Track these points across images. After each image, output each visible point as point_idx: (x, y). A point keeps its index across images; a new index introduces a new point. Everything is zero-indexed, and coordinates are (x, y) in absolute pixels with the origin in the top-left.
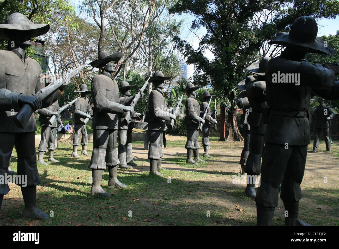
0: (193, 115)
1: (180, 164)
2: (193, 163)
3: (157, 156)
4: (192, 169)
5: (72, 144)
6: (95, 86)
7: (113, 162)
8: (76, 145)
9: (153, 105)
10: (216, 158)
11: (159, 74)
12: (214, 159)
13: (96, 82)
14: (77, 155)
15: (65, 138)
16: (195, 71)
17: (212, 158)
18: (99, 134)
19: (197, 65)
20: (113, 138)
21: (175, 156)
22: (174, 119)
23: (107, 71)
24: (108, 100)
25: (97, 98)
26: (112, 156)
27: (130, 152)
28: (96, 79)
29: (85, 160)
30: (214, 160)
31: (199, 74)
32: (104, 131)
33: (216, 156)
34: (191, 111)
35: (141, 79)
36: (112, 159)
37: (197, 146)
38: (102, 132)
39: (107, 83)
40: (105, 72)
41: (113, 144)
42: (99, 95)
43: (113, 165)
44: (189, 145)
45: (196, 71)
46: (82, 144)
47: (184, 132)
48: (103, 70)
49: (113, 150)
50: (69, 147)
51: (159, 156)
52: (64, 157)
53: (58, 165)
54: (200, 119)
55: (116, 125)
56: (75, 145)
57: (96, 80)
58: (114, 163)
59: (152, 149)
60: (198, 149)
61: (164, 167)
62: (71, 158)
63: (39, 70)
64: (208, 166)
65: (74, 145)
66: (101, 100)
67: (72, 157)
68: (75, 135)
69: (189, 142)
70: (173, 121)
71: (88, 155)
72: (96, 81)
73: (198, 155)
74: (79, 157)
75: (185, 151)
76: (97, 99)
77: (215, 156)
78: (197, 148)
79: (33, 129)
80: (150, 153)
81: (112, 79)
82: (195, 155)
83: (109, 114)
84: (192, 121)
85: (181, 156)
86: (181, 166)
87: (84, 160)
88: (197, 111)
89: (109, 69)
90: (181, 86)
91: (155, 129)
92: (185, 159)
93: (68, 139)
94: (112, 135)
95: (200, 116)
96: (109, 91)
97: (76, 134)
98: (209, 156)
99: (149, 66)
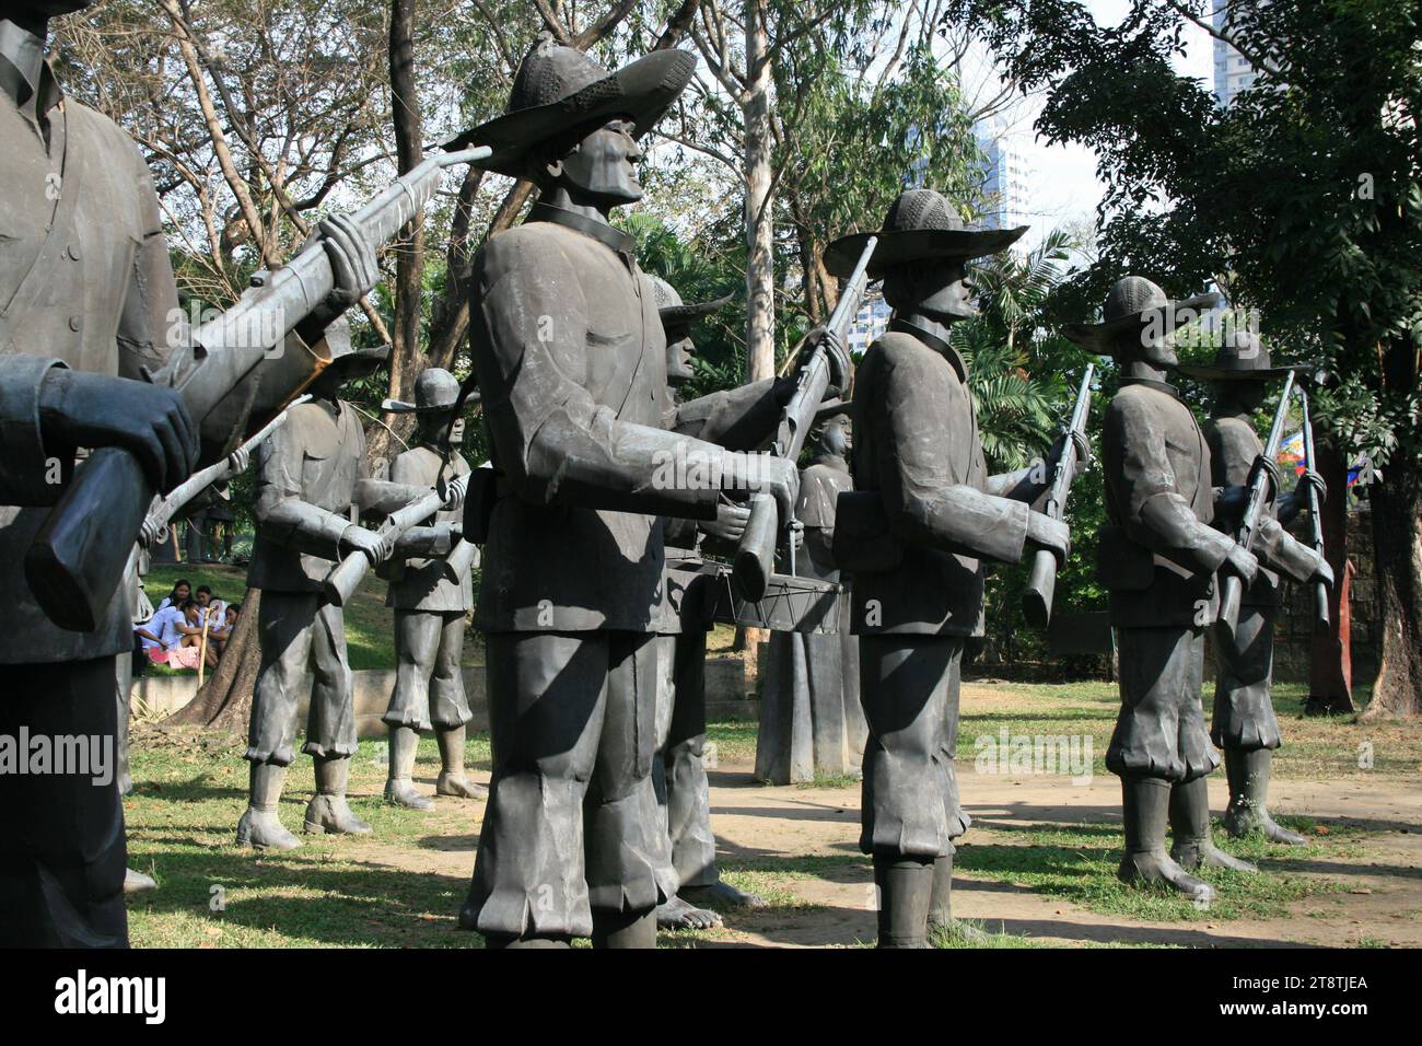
0: (1163, 512)
1: (1075, 893)
2: (1175, 886)
3: (932, 828)
4: (1173, 926)
5: (243, 749)
6: (508, 312)
7: (634, 879)
8: (275, 761)
9: (894, 448)
10: (1326, 840)
11: (925, 212)
12: (1320, 850)
13: (514, 281)
14: (284, 831)
15: (151, 705)
16: (1112, 189)
17: (1301, 846)
18: (537, 666)
19: (1122, 145)
20: (630, 698)
21: (1009, 828)
22: (1055, 550)
23: (584, 197)
24: (607, 414)
25: (527, 395)
26: (627, 831)
27: (696, 804)
28: (506, 252)
29: (345, 866)
30: (1320, 858)
31: (1141, 213)
32: (575, 644)
33: (1322, 829)
34: (1151, 490)
35: (686, 261)
36: (624, 855)
37: (1196, 756)
38: (561, 654)
39: (587, 282)
40: (566, 202)
41: (628, 740)
42: (537, 378)
43: (634, 902)
44: (1141, 748)
45: (1120, 189)
46: (314, 746)
47: (1013, 649)
48: (550, 187)
49: (627, 792)
50: (190, 776)
51: (944, 829)
52: (179, 849)
53: (155, 911)
54: (1218, 546)
55: (658, 602)
56: (265, 755)
57: (514, 264)
58: (641, 884)
59: (893, 779)
60: (1201, 774)
61: (974, 915)
62: (236, 860)
63: (142, 189)
64: (1293, 907)
65: (254, 753)
66: (554, 416)
67: (246, 850)
68: (264, 685)
69: (1140, 719)
70: (1046, 561)
71: (359, 831)
72: (507, 270)
73: (1204, 820)
74: (294, 843)
75: (1109, 793)
76: (522, 403)
77: (1316, 832)
78: (1198, 766)
79: (113, 633)
80: (880, 810)
81: (623, 258)
82: (1183, 828)
83: (609, 517)
84: (1160, 560)
85: (1055, 829)
86: (1081, 905)
87: (335, 868)
88: (1190, 487)
89: (598, 184)
90: (983, 304)
91: (906, 628)
92: (1114, 853)
93: (181, 716)
94: (622, 676)
95: (1216, 524)
96: (605, 341)
97: (269, 676)
98: (1275, 828)
99: (750, 166)
